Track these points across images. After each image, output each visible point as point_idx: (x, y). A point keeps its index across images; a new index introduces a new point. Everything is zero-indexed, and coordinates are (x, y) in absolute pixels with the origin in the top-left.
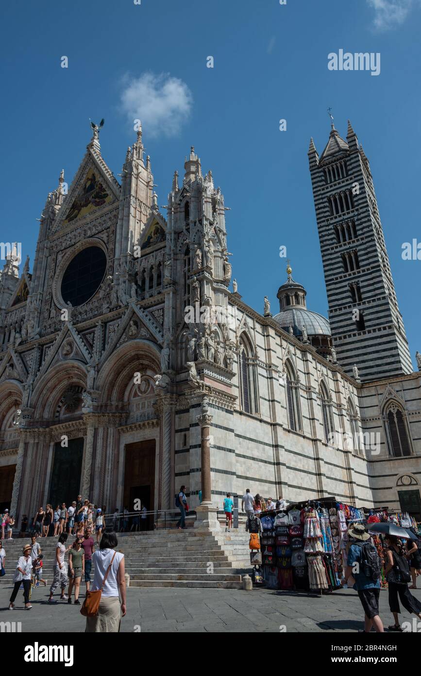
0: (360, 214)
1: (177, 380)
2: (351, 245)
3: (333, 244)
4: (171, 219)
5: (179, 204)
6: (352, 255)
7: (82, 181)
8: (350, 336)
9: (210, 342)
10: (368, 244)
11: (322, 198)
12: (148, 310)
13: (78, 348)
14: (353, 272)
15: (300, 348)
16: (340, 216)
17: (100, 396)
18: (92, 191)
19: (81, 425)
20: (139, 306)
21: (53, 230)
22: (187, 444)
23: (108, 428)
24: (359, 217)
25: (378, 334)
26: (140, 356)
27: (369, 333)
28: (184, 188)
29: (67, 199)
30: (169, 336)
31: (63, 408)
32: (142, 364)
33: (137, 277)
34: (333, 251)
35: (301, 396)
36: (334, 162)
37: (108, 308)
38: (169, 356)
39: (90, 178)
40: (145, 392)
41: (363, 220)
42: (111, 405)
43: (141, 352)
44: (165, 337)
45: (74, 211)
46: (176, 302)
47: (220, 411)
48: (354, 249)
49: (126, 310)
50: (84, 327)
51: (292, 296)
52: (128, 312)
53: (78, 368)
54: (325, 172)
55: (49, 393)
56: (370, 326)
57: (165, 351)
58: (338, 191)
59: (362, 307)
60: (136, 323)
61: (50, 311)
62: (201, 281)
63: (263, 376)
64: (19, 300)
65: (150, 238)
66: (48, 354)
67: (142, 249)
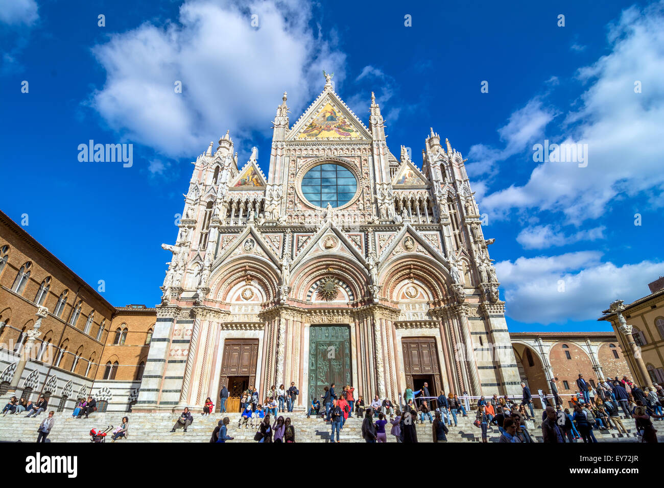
5: (436, 163)
7: (320, 110)
13: (345, 245)
17: (380, 291)
18: (334, 122)
19: (348, 313)
20: (414, 227)
21: (290, 137)
31: (315, 294)
33: (399, 204)
37: (378, 220)
38: (458, 273)
39: (329, 111)
44: (450, 257)
49: (401, 227)
52: (403, 229)
60: (411, 240)
61: (295, 204)
64: (245, 183)
65: (405, 178)
66: (305, 241)
67: (397, 183)
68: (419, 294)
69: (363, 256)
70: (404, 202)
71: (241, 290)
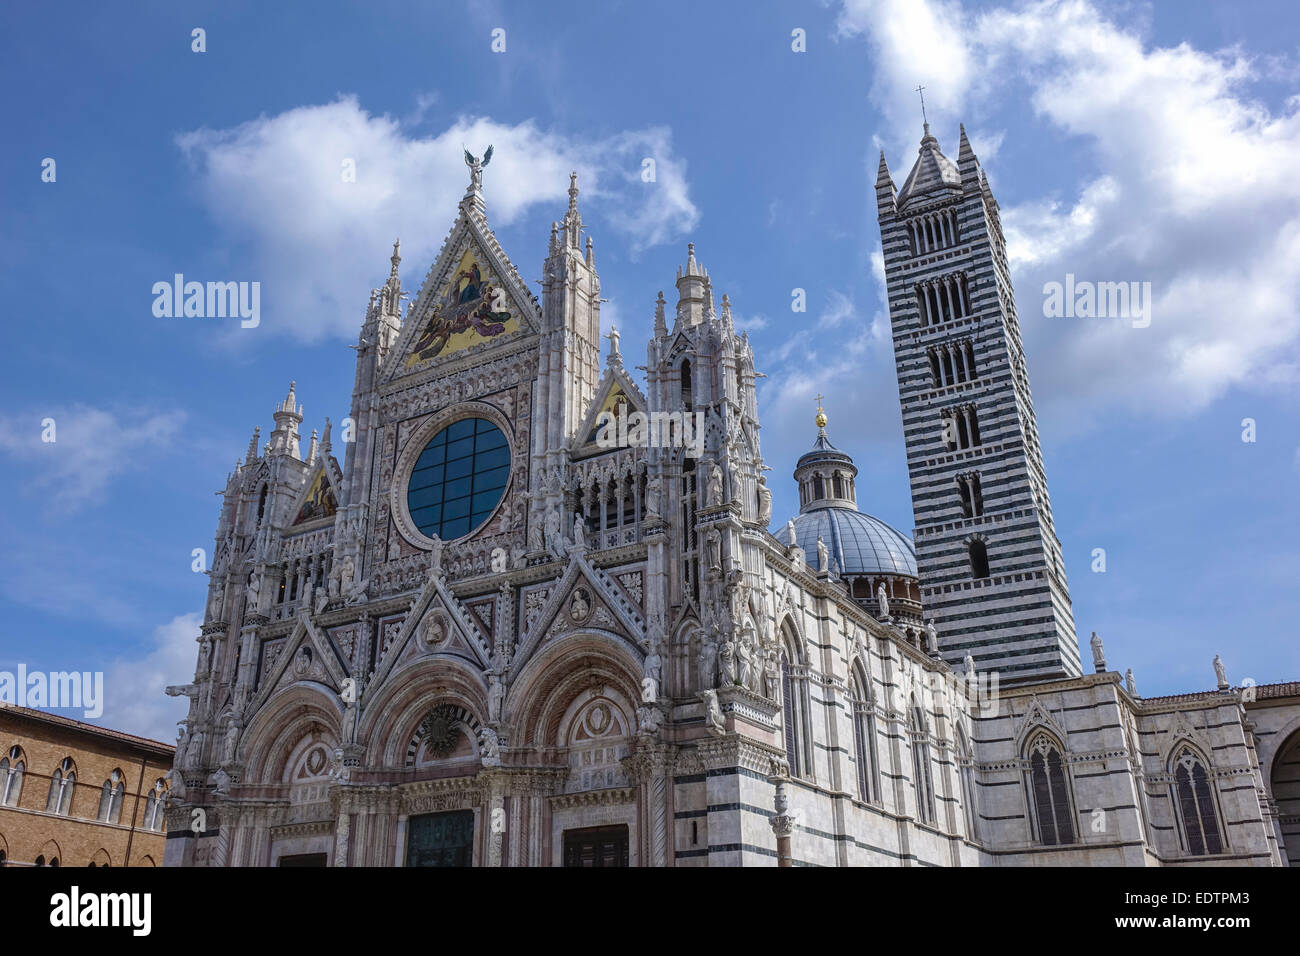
0: (983, 329)
1: (676, 718)
2: (964, 394)
3: (926, 387)
4: (655, 392)
5: (670, 364)
6: (966, 415)
7: (451, 277)
8: (957, 587)
9: (745, 652)
10: (998, 396)
11: (904, 287)
12: (610, 570)
13: (460, 632)
14: (966, 450)
15: (875, 633)
16: (941, 329)
17: (512, 734)
18: (474, 301)
19: (467, 786)
20: (592, 562)
21: (387, 373)
22: (699, 842)
23: (529, 798)
24: (982, 335)
25: (1015, 586)
26: (593, 661)
27: (996, 584)
28: (681, 333)
29: (418, 311)
30: (658, 630)
31: (423, 747)
32: (596, 676)
33: (582, 499)
34: (925, 403)
35: (879, 732)
36: (929, 211)
37: (524, 557)
38: (660, 670)
39: (467, 271)
40: (601, 730)
41: (989, 343)
42: (535, 752)
43: (597, 654)
44: (651, 631)
45: (432, 338)
46: (669, 562)
47: (760, 781)
48: (970, 402)
49: (564, 568)
50: (471, 589)
51: (827, 479)
52: (568, 572)
53: (460, 673)
54: (910, 229)
55: (395, 717)
56: (999, 570)
57: (653, 661)
58: (939, 274)
59: (984, 527)
60: (585, 596)
61: (388, 546)
62: (722, 529)
63: (818, 701)
64: (311, 512)
67: (588, 441)
68: (612, 722)
71: (307, 754)
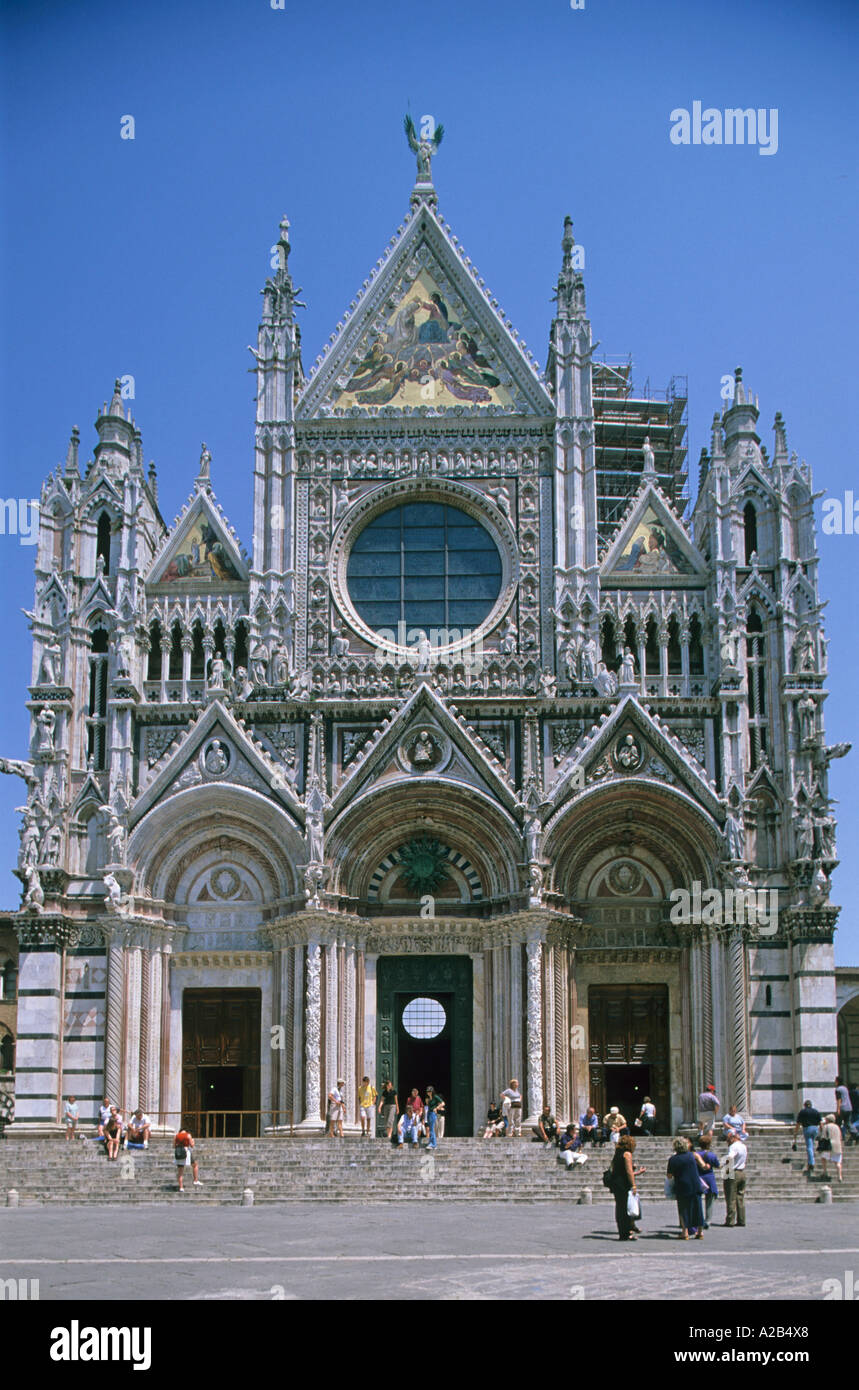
13: (463, 757)
18: (440, 345)
19: (464, 929)
21: (308, 406)
23: (560, 948)
26: (638, 816)
31: (389, 884)
32: (632, 833)
37: (554, 685)
39: (425, 300)
40: (628, 889)
42: (564, 902)
45: (375, 377)
49: (611, 707)
60: (635, 743)
61: (331, 637)
64: (188, 571)
65: (639, 551)
66: (361, 747)
67: (616, 569)
69: (507, 784)
70: (630, 628)
71: (208, 874)
